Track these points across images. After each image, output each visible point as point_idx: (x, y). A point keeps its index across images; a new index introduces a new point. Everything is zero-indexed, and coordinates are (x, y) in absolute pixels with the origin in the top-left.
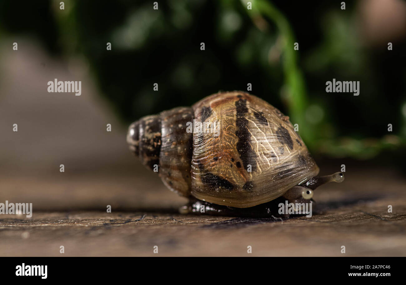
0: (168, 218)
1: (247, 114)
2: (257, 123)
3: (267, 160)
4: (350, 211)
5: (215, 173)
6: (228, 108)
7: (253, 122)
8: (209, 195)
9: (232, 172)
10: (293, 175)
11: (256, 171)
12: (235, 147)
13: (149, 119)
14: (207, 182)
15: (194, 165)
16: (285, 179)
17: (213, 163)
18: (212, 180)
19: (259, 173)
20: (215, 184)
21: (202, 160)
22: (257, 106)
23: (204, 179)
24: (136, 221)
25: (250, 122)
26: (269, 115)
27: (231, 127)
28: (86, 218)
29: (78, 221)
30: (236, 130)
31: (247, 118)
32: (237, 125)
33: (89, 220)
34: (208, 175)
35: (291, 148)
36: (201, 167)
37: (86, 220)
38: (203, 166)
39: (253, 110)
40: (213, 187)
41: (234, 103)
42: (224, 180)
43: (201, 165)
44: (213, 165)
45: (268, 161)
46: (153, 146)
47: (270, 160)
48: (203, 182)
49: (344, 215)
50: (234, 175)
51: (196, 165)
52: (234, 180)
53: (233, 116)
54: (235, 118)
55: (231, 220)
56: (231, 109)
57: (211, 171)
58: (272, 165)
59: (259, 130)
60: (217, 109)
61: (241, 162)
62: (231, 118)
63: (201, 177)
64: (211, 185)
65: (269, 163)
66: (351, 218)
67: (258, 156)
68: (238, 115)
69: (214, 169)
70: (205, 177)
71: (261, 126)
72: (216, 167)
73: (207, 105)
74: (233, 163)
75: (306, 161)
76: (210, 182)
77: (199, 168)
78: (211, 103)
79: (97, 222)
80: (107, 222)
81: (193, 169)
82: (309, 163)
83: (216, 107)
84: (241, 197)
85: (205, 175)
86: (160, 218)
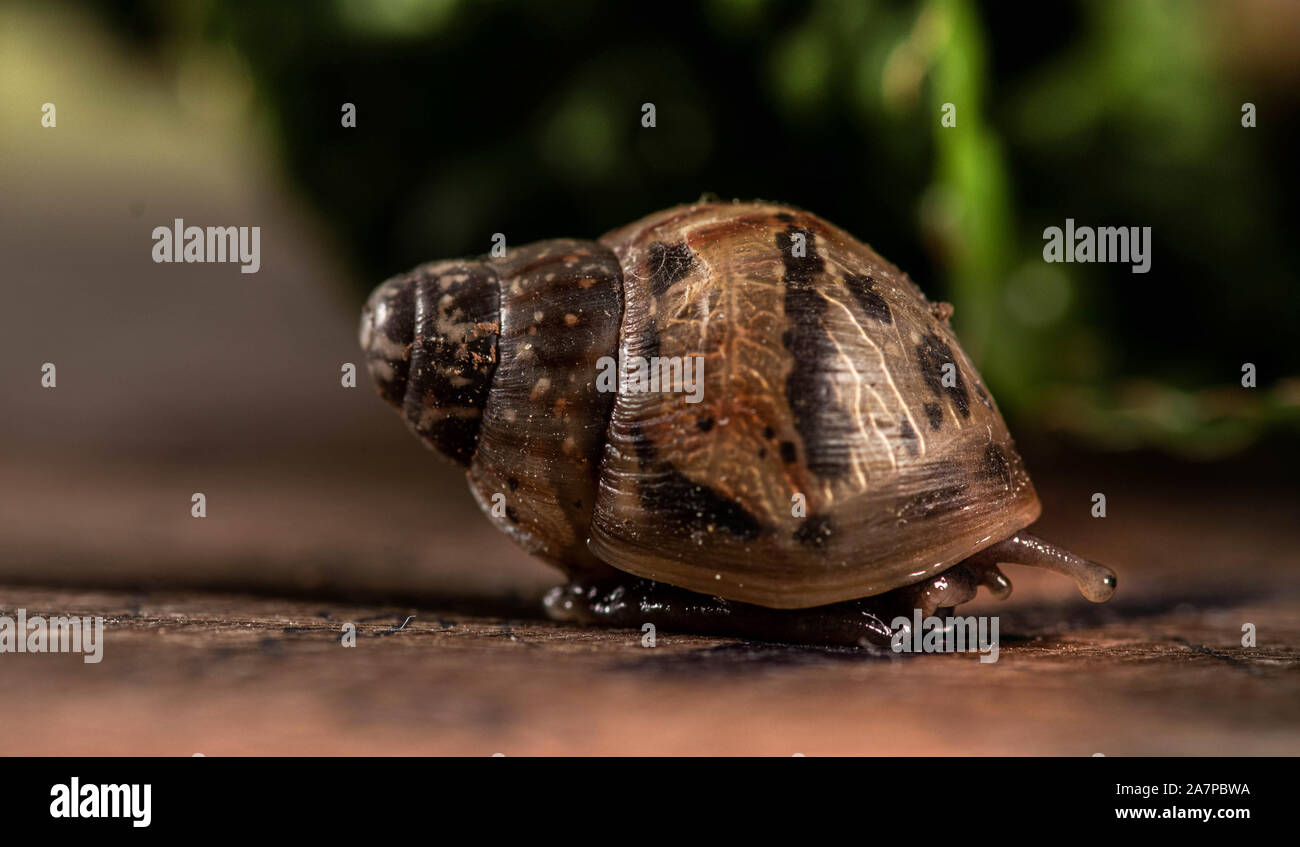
0: (493, 629)
1: (824, 277)
2: (856, 315)
3: (888, 445)
4: (1144, 639)
5: (698, 474)
6: (755, 253)
7: (843, 306)
8: (662, 555)
9: (764, 478)
10: (967, 508)
11: (847, 481)
12: (781, 389)
13: (450, 272)
14: (661, 507)
15: (617, 444)
16: (941, 518)
17: (694, 439)
18: (683, 500)
19: (855, 488)
20: (692, 514)
21: (649, 429)
22: (850, 255)
23: (651, 493)
24: (377, 635)
25: (836, 306)
26: (894, 290)
27: (769, 318)
28: (201, 616)
29: (172, 626)
30: (786, 328)
31: (822, 291)
32: (789, 310)
33: (211, 623)
34: (669, 484)
35: (964, 413)
36: (646, 450)
37: (200, 623)
38: (655, 446)
39: (840, 265)
40: (683, 524)
41: (772, 239)
42: (729, 503)
43: (646, 442)
44: (694, 447)
45: (889, 448)
46: (468, 365)
47: (898, 448)
48: (647, 505)
49: (1119, 649)
50: (767, 486)
51: (626, 443)
52: (766, 505)
53: (774, 281)
54: (781, 289)
55: (717, 649)
56: (765, 259)
57: (683, 467)
58: (901, 464)
59: (864, 336)
60: (714, 252)
61: (798, 441)
62: (767, 286)
63: (642, 488)
64: (679, 516)
65: (892, 457)
66: (1141, 662)
67: (857, 430)
68: (792, 279)
69: (697, 459)
70: (658, 489)
71: (871, 324)
72: (705, 456)
73: (669, 238)
74: (767, 444)
75: (1007, 464)
76: (673, 508)
77: (638, 456)
78: (685, 231)
79: (240, 632)
80: (276, 634)
81: (609, 456)
82: (1016, 473)
83: (707, 247)
84: (783, 568)
85: (656, 481)
86: (465, 629)
